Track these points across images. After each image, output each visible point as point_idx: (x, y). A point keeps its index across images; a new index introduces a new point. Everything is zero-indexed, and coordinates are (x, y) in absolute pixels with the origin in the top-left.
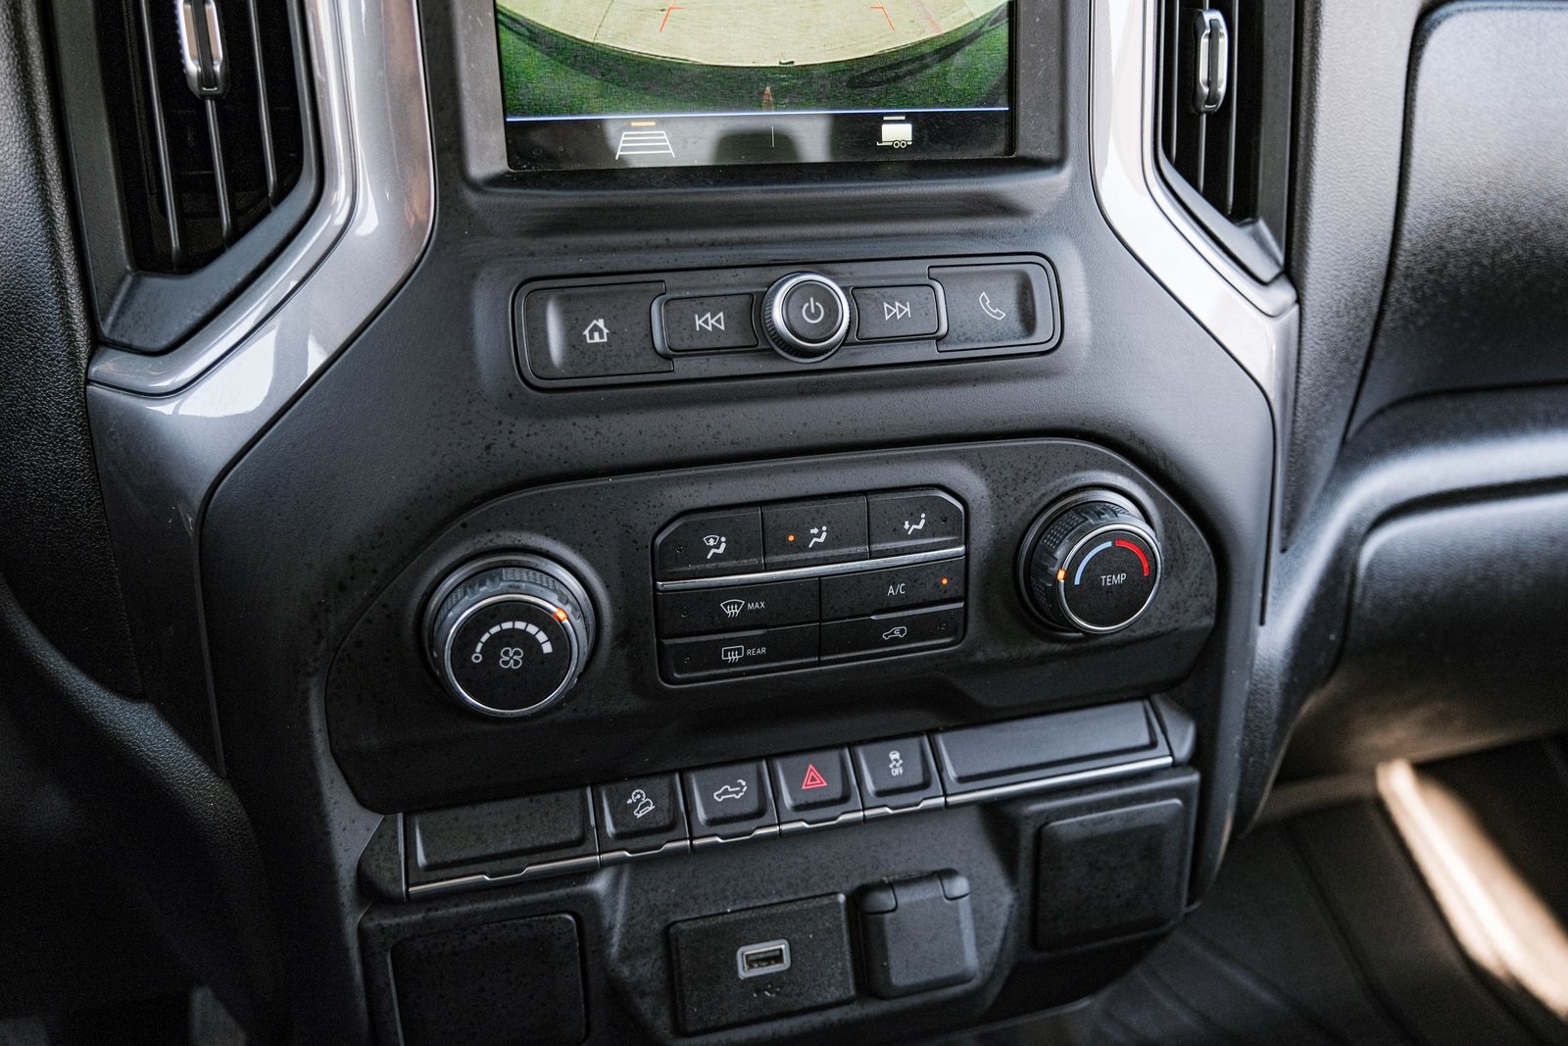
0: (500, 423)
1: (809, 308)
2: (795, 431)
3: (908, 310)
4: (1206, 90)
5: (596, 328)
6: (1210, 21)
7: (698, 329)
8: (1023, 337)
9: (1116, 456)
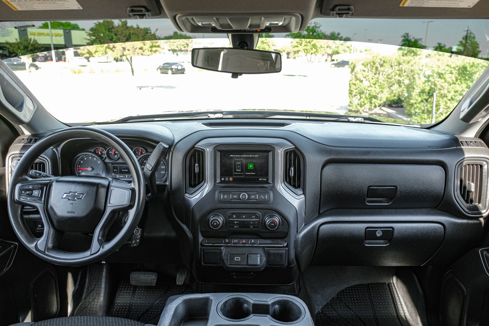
0: (216, 204)
1: (244, 196)
2: (243, 207)
3: (254, 197)
5: (226, 197)
6: (291, 169)
7: (234, 197)
8: (265, 200)
9: (276, 212)
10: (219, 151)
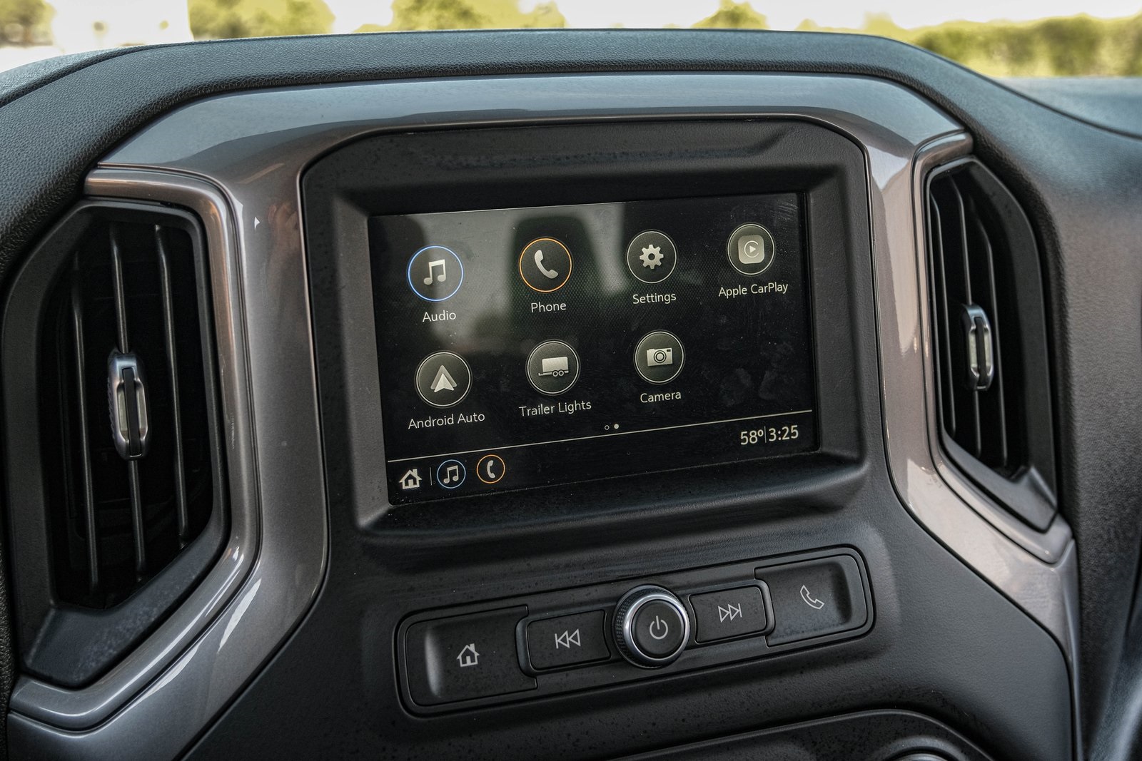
0: (384, 749)
1: (655, 625)
2: (645, 732)
3: (740, 610)
4: (977, 375)
5: (468, 653)
6: (975, 319)
7: (557, 647)
8: (841, 624)
9: (931, 720)
10: (358, 199)
